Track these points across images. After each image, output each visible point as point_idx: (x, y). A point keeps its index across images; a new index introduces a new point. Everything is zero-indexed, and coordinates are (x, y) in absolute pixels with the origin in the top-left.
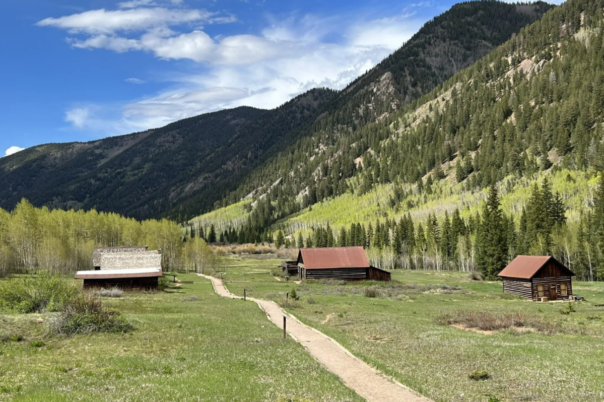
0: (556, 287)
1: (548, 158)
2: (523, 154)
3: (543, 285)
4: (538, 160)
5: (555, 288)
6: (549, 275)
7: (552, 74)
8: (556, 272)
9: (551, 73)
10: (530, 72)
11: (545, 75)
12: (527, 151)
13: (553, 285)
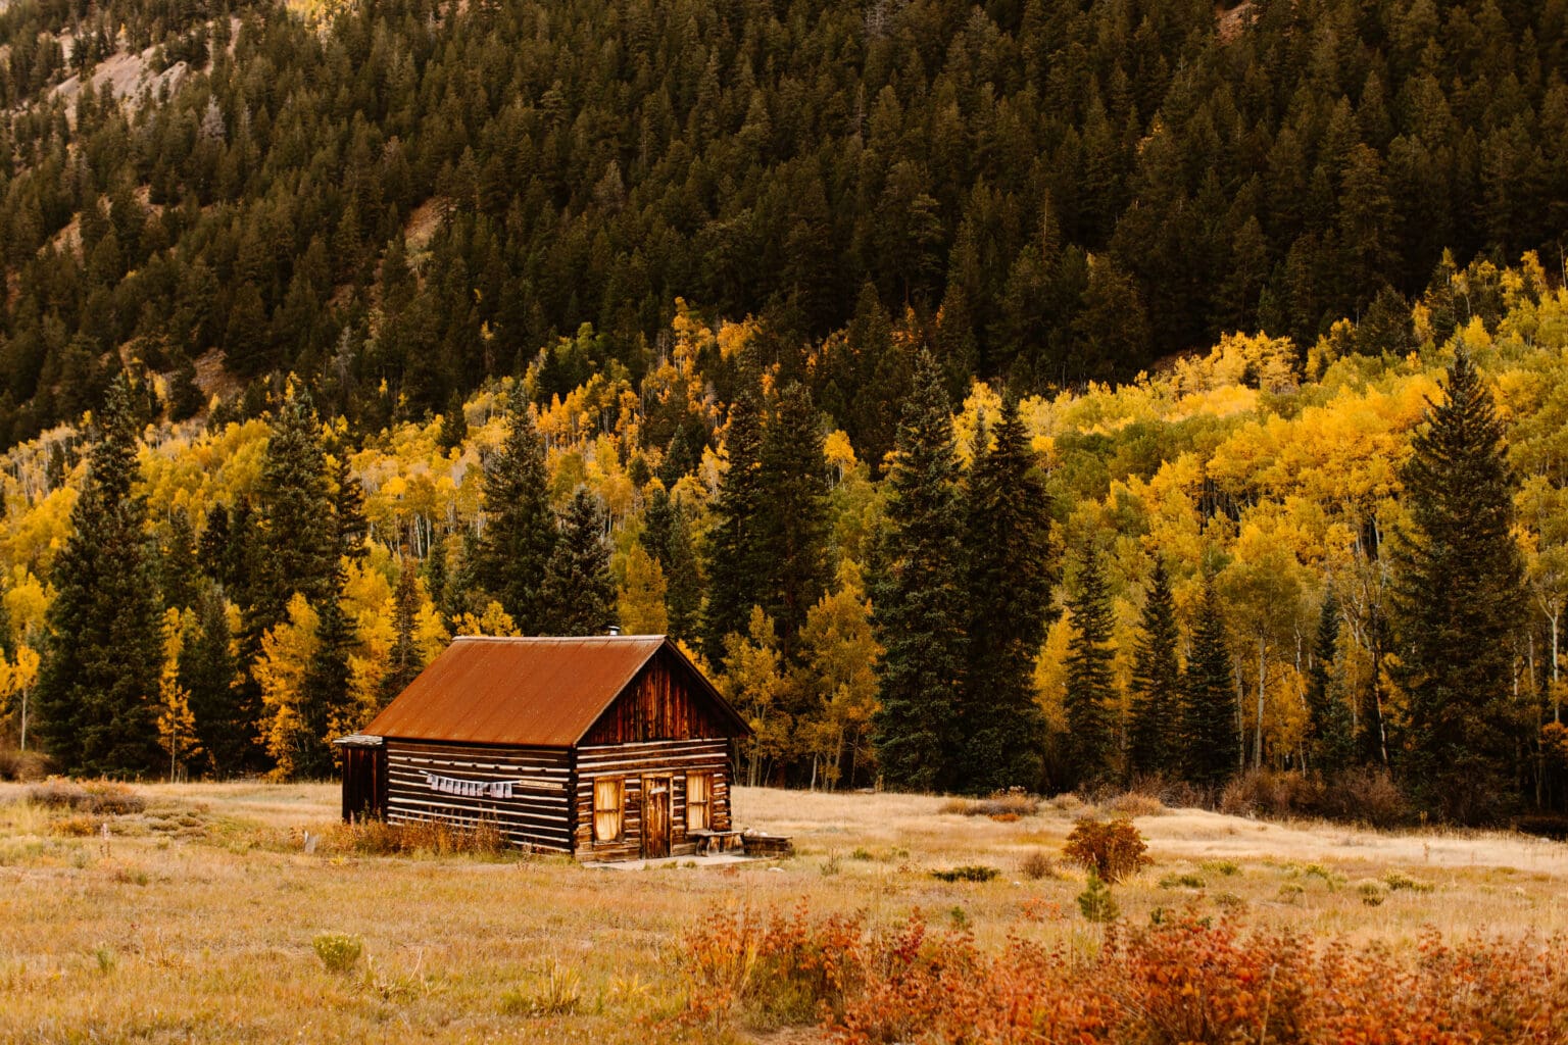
0: (673, 788)
1: (194, 382)
2: (109, 361)
3: (616, 781)
4: (160, 385)
5: (665, 797)
6: (646, 729)
7: (213, 109)
8: (673, 718)
9: (211, 107)
10: (137, 97)
11: (191, 112)
12: (124, 351)
13: (660, 781)
